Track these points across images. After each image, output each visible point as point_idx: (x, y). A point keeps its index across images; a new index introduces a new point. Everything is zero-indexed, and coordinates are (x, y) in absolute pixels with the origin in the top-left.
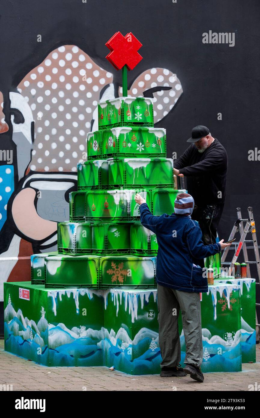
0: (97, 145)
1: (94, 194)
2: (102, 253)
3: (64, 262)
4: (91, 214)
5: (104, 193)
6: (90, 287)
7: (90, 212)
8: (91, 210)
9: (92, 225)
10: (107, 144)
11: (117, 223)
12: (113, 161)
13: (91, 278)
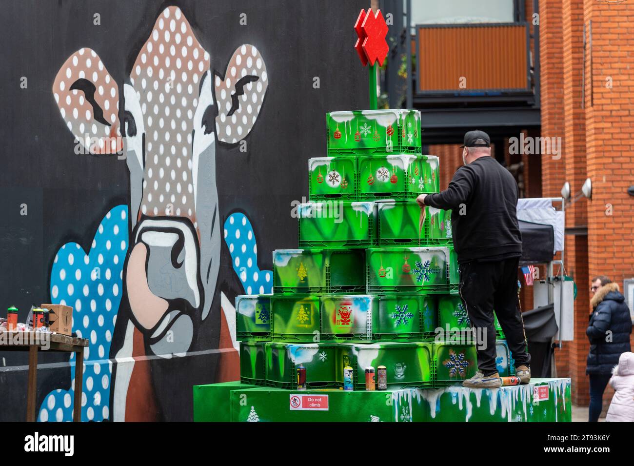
0: (339, 178)
1: (385, 252)
2: (409, 338)
3: (384, 352)
4: (378, 282)
5: (403, 251)
6: (420, 385)
7: (376, 279)
8: (378, 276)
9: (382, 298)
10: (372, 178)
11: (428, 295)
12: (394, 203)
13: (421, 372)
